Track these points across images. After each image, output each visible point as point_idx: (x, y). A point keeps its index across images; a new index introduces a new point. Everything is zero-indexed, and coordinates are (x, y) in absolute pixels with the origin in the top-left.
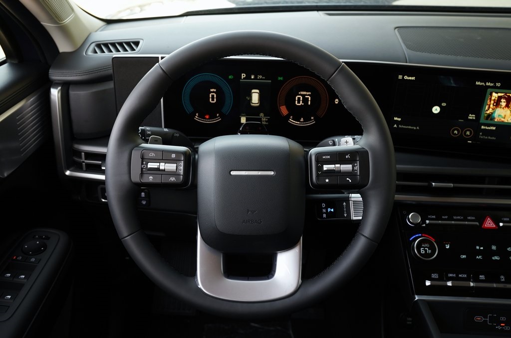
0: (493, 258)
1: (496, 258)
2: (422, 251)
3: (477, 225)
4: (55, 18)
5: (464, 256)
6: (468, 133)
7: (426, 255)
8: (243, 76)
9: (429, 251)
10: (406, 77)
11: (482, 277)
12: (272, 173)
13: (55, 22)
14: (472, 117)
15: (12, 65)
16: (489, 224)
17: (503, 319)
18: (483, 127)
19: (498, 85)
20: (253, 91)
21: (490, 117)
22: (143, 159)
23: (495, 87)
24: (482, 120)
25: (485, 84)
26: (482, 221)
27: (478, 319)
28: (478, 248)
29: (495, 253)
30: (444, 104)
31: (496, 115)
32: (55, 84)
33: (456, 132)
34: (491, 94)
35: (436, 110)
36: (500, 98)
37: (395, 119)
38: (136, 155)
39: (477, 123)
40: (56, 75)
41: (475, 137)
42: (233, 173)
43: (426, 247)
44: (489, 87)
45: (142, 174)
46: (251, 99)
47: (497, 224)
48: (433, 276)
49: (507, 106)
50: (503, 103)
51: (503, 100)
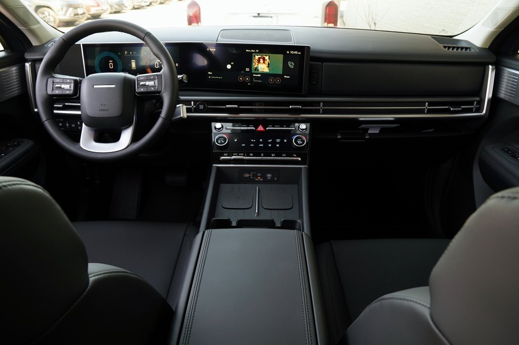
1: (261, 145)
2: (219, 142)
3: (253, 129)
4: (25, 24)
5: (244, 145)
6: (247, 79)
7: (221, 143)
8: (126, 52)
9: (223, 142)
10: (211, 49)
11: (251, 154)
12: (114, 86)
13: (25, 26)
14: (247, 70)
16: (261, 128)
17: (259, 175)
18: (254, 75)
19: (257, 51)
20: (132, 61)
21: (256, 69)
22: (53, 82)
23: (256, 52)
24: (253, 71)
25: (251, 51)
26: (256, 128)
27: (247, 175)
28: (252, 140)
29: (261, 143)
30: (232, 63)
31: (259, 68)
32: (27, 61)
33: (241, 79)
34: (255, 56)
35: (229, 67)
36: (259, 58)
37: (209, 73)
38: (50, 80)
39: (250, 72)
40: (28, 56)
41: (251, 81)
42: (95, 87)
43: (222, 140)
44: (253, 52)
45: (53, 90)
46: (131, 66)
47: (265, 128)
48: (225, 155)
49: (264, 62)
50: (262, 61)
51: (261, 59)
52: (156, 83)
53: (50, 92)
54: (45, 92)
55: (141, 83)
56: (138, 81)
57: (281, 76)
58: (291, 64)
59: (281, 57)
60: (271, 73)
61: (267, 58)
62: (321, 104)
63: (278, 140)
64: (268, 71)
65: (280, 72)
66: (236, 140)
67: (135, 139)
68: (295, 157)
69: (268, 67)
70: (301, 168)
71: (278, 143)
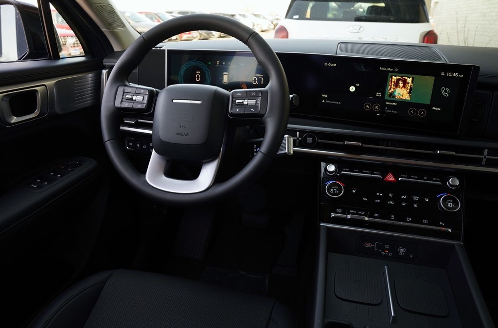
0: (389, 203)
1: (391, 202)
2: (332, 191)
3: (379, 178)
4: (109, 25)
5: (366, 199)
6: (377, 107)
7: (334, 194)
8: (218, 62)
9: (337, 191)
10: (330, 64)
11: (377, 215)
12: (200, 102)
13: (108, 28)
14: (378, 95)
15: (87, 57)
16: (390, 178)
17: (387, 246)
18: (387, 103)
19: (396, 70)
20: (224, 73)
21: (392, 95)
22: (124, 92)
23: (394, 72)
24: (386, 98)
25: (387, 69)
26: (385, 175)
27: (368, 245)
28: (378, 194)
29: (391, 199)
30: (358, 85)
31: (396, 93)
32: (104, 68)
33: (368, 106)
34: (392, 77)
35: (352, 89)
36: (398, 80)
37: (323, 96)
38: (121, 89)
39: (382, 100)
40: (106, 62)
41: (382, 111)
42: (174, 101)
43: (335, 189)
44: (390, 72)
45: (122, 101)
46: (223, 79)
47: (397, 178)
48: (338, 210)
49: (404, 86)
50: (401, 85)
51: (400, 82)
52: (259, 102)
53: (118, 104)
54: (112, 103)
55: (237, 101)
56: (233, 97)
57: (428, 107)
58: (446, 91)
59: (430, 80)
60: (414, 102)
61: (409, 80)
62: (486, 151)
63: (416, 198)
64: (409, 99)
65: (427, 101)
66: (354, 191)
67: (219, 178)
68: (441, 226)
69: (410, 92)
70: (454, 245)
71: (416, 202)
